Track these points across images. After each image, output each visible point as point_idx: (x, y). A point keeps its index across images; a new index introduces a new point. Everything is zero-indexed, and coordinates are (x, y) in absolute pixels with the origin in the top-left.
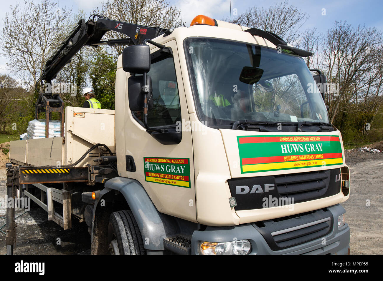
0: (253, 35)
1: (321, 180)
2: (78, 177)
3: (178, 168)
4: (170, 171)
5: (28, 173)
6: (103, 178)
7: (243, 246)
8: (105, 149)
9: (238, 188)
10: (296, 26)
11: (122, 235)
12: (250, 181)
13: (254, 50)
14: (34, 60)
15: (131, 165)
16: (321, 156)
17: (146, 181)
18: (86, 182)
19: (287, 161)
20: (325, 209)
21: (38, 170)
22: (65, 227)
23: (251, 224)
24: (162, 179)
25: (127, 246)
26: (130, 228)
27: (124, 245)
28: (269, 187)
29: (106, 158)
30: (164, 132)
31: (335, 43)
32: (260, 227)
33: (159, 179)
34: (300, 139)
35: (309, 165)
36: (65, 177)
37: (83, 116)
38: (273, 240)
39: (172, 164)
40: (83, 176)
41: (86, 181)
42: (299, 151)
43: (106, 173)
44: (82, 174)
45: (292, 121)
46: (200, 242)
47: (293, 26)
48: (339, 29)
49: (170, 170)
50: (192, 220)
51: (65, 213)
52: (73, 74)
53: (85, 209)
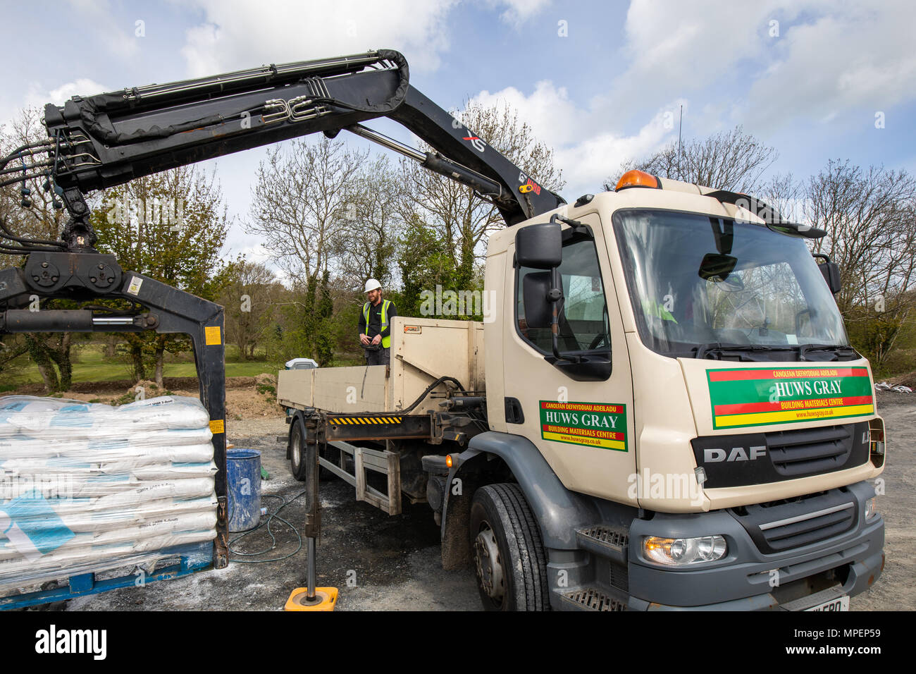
0: (721, 202)
1: (839, 440)
2: (415, 431)
3: (605, 419)
4: (589, 424)
5: (339, 423)
6: (456, 433)
7: (713, 545)
8: (454, 385)
9: (708, 453)
10: (754, 172)
11: (503, 522)
12: (727, 442)
13: (722, 226)
14: (307, 238)
15: (514, 411)
16: (840, 401)
17: (543, 438)
18: (426, 439)
19: (785, 410)
20: (844, 489)
21: (354, 419)
22: (392, 512)
23: (726, 510)
24: (573, 437)
25: (513, 539)
26: (515, 510)
27: (508, 536)
28: (758, 451)
29: (459, 401)
30: (579, 362)
31: (827, 199)
32: (740, 516)
33: (570, 436)
34: (805, 373)
35: (820, 417)
36: (395, 431)
37: (419, 332)
38: (763, 537)
39: (593, 412)
40: (422, 429)
41: (428, 437)
42: (805, 393)
43: (462, 425)
44: (420, 426)
45: (790, 343)
46: (644, 537)
47: (748, 172)
48: (834, 174)
49: (589, 422)
50: (629, 503)
51: (391, 489)
52: (369, 260)
53: (428, 482)
